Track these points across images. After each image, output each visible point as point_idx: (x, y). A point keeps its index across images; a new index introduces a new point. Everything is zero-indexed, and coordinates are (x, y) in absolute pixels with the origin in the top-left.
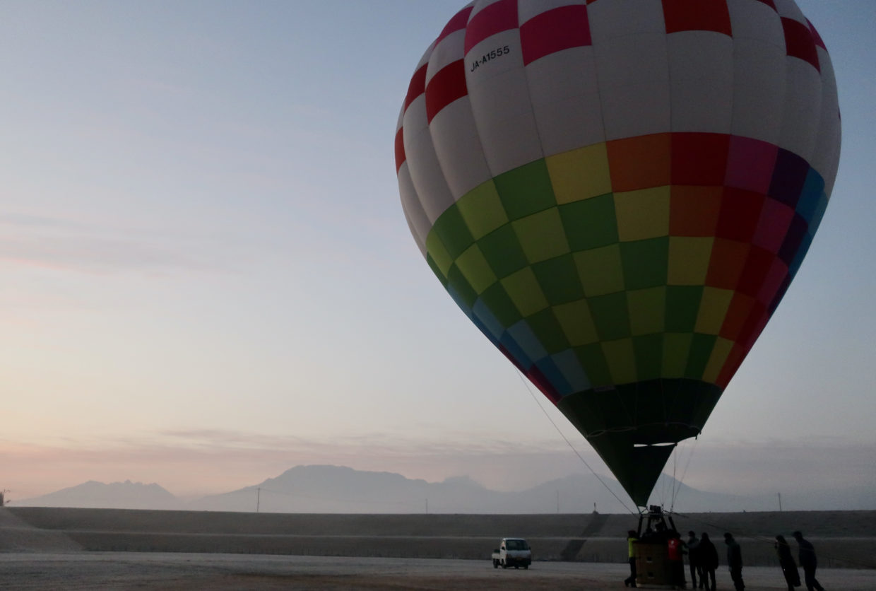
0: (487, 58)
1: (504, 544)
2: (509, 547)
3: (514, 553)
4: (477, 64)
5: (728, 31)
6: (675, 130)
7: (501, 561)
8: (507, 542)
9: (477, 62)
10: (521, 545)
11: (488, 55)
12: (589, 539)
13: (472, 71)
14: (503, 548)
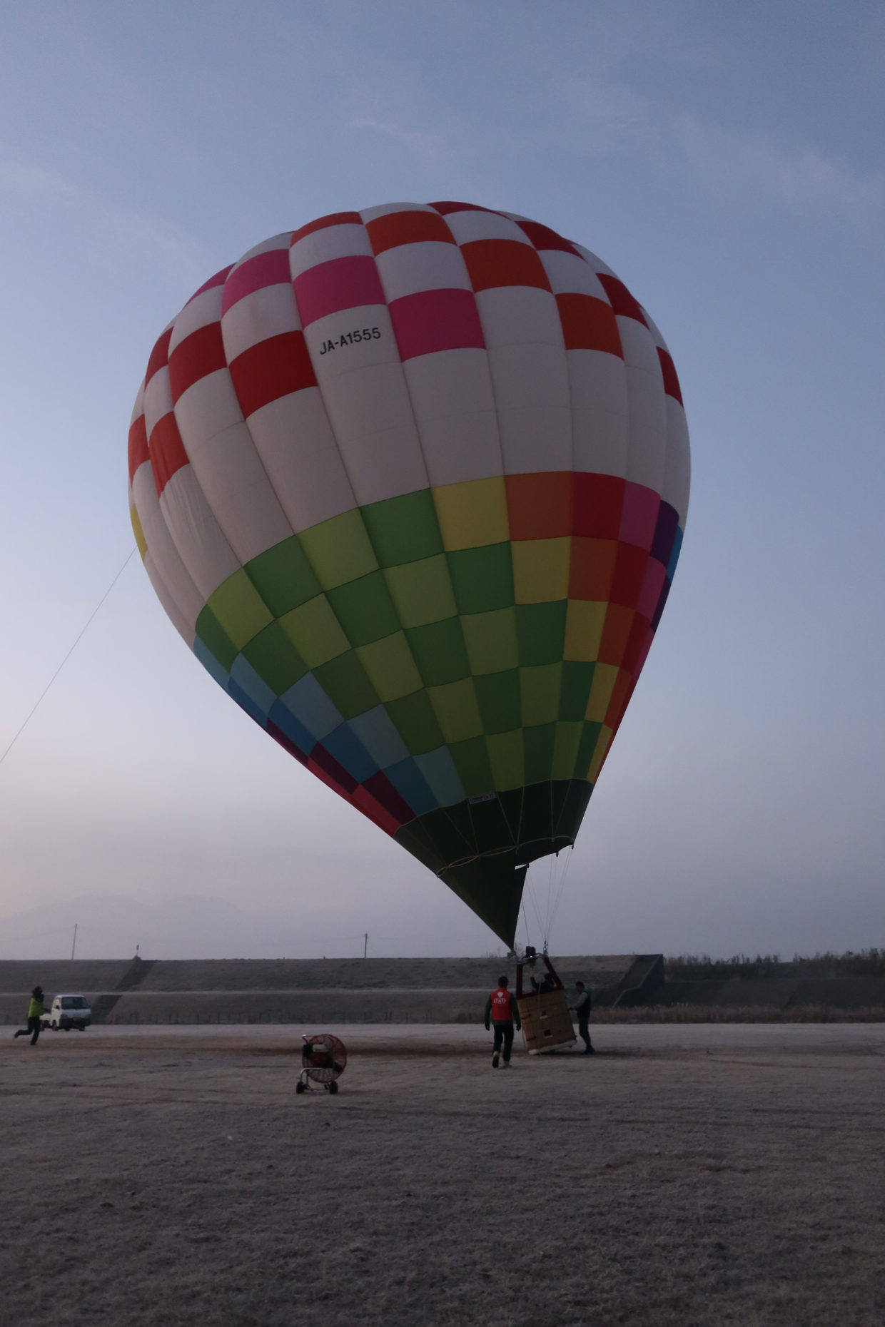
0: (347, 339)
1: (57, 1002)
2: (65, 1006)
3: (71, 1013)
4: (331, 345)
5: (618, 351)
6: (577, 470)
7: (51, 1024)
8: (63, 1000)
9: (330, 342)
10: (78, 1003)
11: (349, 335)
12: (124, 994)
13: (322, 353)
14: (58, 1007)
